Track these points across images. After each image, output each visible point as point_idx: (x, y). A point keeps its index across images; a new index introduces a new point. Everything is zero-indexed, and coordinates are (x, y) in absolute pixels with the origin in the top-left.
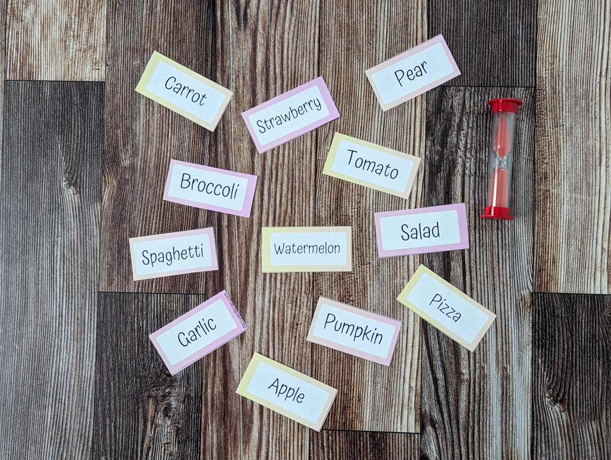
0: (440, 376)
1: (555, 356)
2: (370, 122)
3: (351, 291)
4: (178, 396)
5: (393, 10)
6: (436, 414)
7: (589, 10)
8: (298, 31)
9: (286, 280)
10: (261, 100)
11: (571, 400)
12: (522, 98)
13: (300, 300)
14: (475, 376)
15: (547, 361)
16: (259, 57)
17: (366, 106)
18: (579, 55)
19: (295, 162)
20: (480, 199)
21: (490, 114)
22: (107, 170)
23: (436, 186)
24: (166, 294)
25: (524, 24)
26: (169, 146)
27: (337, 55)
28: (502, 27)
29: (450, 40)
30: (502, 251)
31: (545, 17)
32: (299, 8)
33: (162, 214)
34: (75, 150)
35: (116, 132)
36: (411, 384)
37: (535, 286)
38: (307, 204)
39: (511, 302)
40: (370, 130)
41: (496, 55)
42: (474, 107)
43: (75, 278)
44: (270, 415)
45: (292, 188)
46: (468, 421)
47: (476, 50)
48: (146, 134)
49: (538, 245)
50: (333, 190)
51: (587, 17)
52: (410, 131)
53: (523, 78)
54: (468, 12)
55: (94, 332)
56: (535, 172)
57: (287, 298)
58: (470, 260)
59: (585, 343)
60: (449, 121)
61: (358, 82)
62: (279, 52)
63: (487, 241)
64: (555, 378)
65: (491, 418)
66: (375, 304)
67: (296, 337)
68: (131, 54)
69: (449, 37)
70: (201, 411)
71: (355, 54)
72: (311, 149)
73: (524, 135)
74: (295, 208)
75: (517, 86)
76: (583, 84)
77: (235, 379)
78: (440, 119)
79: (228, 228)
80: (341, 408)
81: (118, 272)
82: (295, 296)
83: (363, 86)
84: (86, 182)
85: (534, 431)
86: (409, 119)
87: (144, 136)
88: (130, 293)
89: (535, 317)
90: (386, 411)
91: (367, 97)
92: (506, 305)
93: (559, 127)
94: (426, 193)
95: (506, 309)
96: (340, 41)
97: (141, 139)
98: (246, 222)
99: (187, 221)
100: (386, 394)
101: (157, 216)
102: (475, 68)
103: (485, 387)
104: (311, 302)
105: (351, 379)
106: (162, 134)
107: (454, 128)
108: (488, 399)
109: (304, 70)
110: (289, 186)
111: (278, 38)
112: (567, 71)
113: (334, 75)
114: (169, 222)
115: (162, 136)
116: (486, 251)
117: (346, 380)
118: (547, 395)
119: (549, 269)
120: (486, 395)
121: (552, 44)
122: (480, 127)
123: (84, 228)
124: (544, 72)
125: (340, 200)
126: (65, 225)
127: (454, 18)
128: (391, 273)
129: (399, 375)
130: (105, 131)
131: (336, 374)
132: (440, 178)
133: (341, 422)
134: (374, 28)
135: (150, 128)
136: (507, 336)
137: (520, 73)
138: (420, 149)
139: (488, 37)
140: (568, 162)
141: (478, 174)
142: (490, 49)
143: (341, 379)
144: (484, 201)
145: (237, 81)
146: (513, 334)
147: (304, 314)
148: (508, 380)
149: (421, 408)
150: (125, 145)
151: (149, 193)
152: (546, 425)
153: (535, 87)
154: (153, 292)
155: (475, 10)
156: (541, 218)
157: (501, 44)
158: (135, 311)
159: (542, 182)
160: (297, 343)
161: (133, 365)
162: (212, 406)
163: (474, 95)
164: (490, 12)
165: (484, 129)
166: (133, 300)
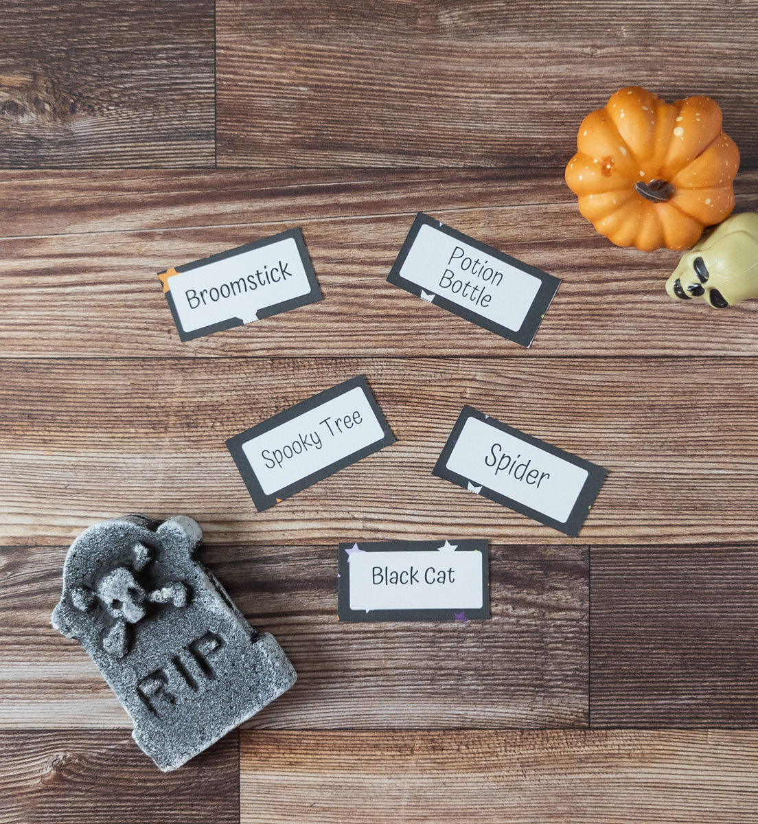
1: (135, 766)
3: (230, 423)
4: (38, 126)
5: (721, 484)
6: (27, 571)
7: (723, 815)
8: (684, 319)
10: (561, 257)
11: (63, 793)
12: (570, 707)
15: (126, 754)
18: (644, 799)
19: (453, 320)
20: (396, 640)
21: (543, 654)
24: (215, 98)
25: (697, 707)
26: (476, 95)
27: (641, 389)
28: (693, 671)
29: (670, 583)
31: (710, 742)
32: (724, 319)
33: (355, 86)
36: (76, 530)
37: (251, 733)
38: (380, 343)
41: (644, 661)
42: (554, 626)
45: (408, 317)
46: (18, 625)
47: (653, 627)
48: (496, 53)
49: (319, 738)
50: (406, 387)
51: (711, 812)
52: (510, 518)
53: (605, 708)
54: (718, 612)
56: (444, 730)
58: (289, 624)
59: (158, 815)
60: (529, 584)
61: (595, 426)
62: (645, 286)
63: (323, 653)
64: (97, 768)
65: (26, 663)
66: (210, 465)
67: (148, 329)
68: (639, 23)
69: (675, 581)
70: (14, 169)
71: (643, 419)
72: (477, 348)
73: (506, 711)
74: (372, 322)
75: (592, 698)
76: (596, 807)
77: (72, 226)
78: (532, 569)
79: (334, 204)
80: (31, 410)
81: (250, 11)
83: (588, 435)
85: (9, 734)
87: (493, 50)
88: (215, 34)
90: (29, 488)
91: (568, 443)
93: (521, 768)
96: (666, 394)
97: (488, 43)
98: (345, 235)
99: (344, 132)
100: (58, 486)
101: (351, 77)
102: (622, 627)
103: (77, 653)
104: (209, 354)
105: (79, 427)
106: (498, 82)
107: (518, 593)
108: (57, 658)
110: (411, 311)
112: (617, 781)
113: (606, 384)
114: (342, 99)
115: (495, 82)
116: (308, 652)
117: (78, 418)
118: (69, 755)
119: (279, 756)
120: (63, 655)
121: (663, 754)
122: (520, 637)
124: (615, 742)
127: (709, 588)
129: (90, 508)
131: (87, 400)
133: (7, 411)
134: (689, 453)
135: (507, 60)
137: (614, 703)
139: (675, 647)
140: (463, 785)
141: (439, 635)
142: (654, 651)
143: (79, 409)
144: (393, 646)
148: (91, 691)
149: (36, 546)
150: (477, 15)
151: (393, 62)
152: (18, 753)
153: (589, 728)
154: (217, 75)
155: (721, 624)
156: (366, 742)
157: (663, 669)
158: (182, 43)
159: (426, 742)
160: (137, 332)
161: (88, 44)
162: (25, 187)
163: (574, 627)
164: (718, 649)
165: (515, 644)
166: (202, 40)
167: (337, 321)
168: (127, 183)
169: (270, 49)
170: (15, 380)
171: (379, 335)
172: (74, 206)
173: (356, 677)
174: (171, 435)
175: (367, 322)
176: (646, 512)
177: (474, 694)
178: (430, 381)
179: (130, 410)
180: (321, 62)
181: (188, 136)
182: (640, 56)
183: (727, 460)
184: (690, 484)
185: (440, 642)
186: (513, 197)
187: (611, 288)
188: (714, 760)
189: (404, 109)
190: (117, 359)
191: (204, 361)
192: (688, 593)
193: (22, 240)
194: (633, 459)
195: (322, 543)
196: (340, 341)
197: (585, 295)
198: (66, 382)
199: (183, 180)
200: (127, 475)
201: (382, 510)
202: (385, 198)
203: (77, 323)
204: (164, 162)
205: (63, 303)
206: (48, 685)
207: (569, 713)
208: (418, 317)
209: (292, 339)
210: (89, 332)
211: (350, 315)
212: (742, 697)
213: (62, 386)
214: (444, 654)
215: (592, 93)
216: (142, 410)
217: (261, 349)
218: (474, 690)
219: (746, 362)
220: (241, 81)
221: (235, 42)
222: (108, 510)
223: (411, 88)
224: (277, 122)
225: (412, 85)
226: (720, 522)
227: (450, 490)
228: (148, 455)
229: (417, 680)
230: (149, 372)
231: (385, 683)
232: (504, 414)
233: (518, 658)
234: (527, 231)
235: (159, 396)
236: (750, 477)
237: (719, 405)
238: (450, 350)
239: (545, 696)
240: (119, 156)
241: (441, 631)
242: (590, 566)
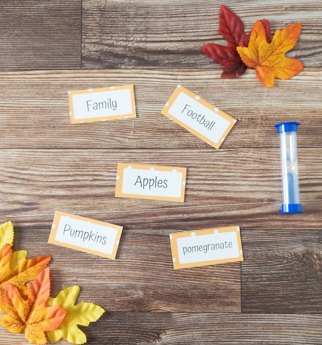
0: (294, 54)
4: (319, 248)
5: (26, 95)
8: (40, 164)
9: (227, 169)
10: (92, 191)
12: (90, 2)
13: (242, 157)
16: (60, 193)
20: (163, 29)
21: (101, 24)
22: (146, 308)
23: (154, 61)
25: (37, 3)
26: (127, 260)
27: (59, 135)
28: (38, 18)
29: (48, 54)
30: (201, 13)
34: (131, 334)
35: (117, 302)
38: (170, 154)
41: (59, 22)
42: (96, 36)
43: (231, 332)
47: (55, 36)
50: (158, 136)
52: (114, 80)
53: (75, 2)
54: (28, 42)
55: (273, 316)
57: (241, 168)
58: (208, 35)
60: (106, 53)
62: (56, 178)
63: (194, 24)
66: (243, 102)
67: (270, 160)
69: (45, 55)
71: (58, 122)
72: (128, 152)
74: (173, 163)
75: (81, 6)
77: (304, 205)
78: (105, 59)
79: (189, 214)
81: (226, 298)
82: (240, 162)
84: (156, 325)
86: (106, 82)
87: (120, 280)
88: (241, 288)
92: (240, 9)
94: (160, 68)
96: (48, 133)
97: (122, 283)
100: (309, 93)
102: (68, 36)
104: (243, 150)
105: (300, 118)
106: (118, 266)
107: (112, 49)
108: (309, 20)
109: (69, 159)
111: (46, 179)
113: (73, 137)
115: (119, 266)
116: (201, 24)
120: (306, 21)
122: (111, 31)
123: (192, 326)
125: (166, 130)
126: (190, 341)
127: (31, 52)
128: (220, 91)
129: (295, 83)
130: (116, 310)
132: (148, 58)
134: (39, 108)
135: (114, 275)
136: (263, 8)
137: (72, 4)
138: (128, 73)
139: (46, 28)
141: (145, 32)
142: (54, 26)
144: (164, 27)
145: (77, 209)
146: (260, 4)
147: (253, 154)
148: (294, 6)
149: (318, 67)
150: (127, 295)
151: (163, 275)
154: (240, 270)
155: (27, 37)
157: (51, 18)
158: (256, 284)
160: (275, 159)
161: (297, 284)
163: (88, 36)
164: (28, 27)
165: (113, 28)
166: (247, 285)
167: (188, 164)
168: (280, 223)
169: (217, 281)
171: (170, 158)
173: (180, 14)
174: (259, 115)
175: (175, 163)
176: (57, 84)
177: (130, 7)
178: (148, 138)
180: (195, 275)
181: (252, 244)
182: (57, 277)
183: (23, 105)
184: (39, 95)
185: (145, 29)
186: (112, 217)
187: (71, 178)
189: (159, 255)
191: (246, 147)
192: (40, 50)
194: (62, 106)
195: (195, 69)
196: (187, 155)
197: (82, 175)
198: (305, 137)
199: (255, 224)
200: (279, 98)
201: (169, 83)
202: (167, 216)
204: (263, 233)
205: (307, 171)
209: (208, 156)
213: (308, 136)
214: (143, 24)
215: (78, 261)
218: (130, 9)
219: (15, 146)
220: (230, 267)
221: (233, 285)
222: (287, 83)
223: (156, 264)
225: (155, 265)
226: (26, 79)
227: (140, 92)
228: (269, 106)
229: (154, 13)
230: (270, 142)
231: (168, 11)
232: (116, 124)
233: (111, 23)
234: (106, 202)
235: (265, 132)
236: (13, 98)
237: (26, 128)
238: (140, 152)
239: (100, 7)
240: (283, 235)
241: (144, 33)
242: (81, 61)
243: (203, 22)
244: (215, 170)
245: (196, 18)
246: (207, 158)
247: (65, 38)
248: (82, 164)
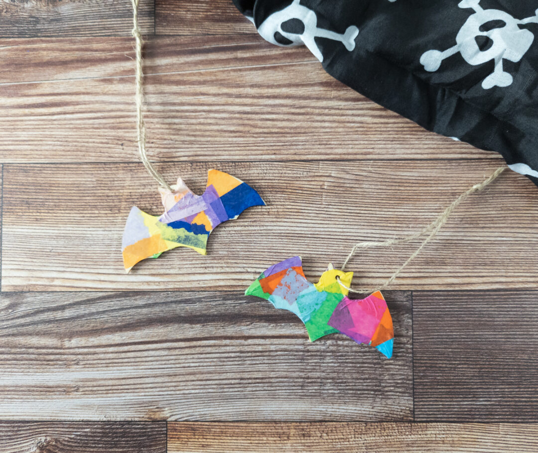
0: (68, 313)
1: (93, 447)
2: (366, 224)
4: (37, 10)
5: (504, 247)
6: (23, 309)
9: (174, 129)
12: (400, 406)
13: (151, 147)
14: (68, 355)
15: (88, 438)
17: (385, 218)
19: (315, 136)
20: (277, 357)
21: (380, 368)
25: (492, 407)
27: (446, 182)
28: (488, 381)
29: (469, 317)
30: (215, 384)
31: (501, 433)
36: (57, 280)
37: (175, 424)
38: (265, 152)
39: (155, 395)
40: (357, 223)
41: (453, 373)
44: (17, 116)
45: (284, 133)
46: (16, 347)
47: (458, 348)
49: (223, 427)
50: (283, 182)
53: (425, 407)
54: (504, 338)
56: (311, 422)
57: (153, 131)
58: (203, 346)
61: (415, 208)
63: (226, 367)
64: (68, 448)
65: (20, 374)
67: (108, 143)
69: (473, 316)
70: (20, 37)
72: (332, 154)
73: (355, 408)
74: (260, 137)
75: (415, 400)
77: (58, 75)
79: (234, 58)
80: (28, 198)
82: (154, 141)
85: (8, 423)
86: (370, 270)
89: (138, 425)
90: (26, 252)
91: (396, 219)
92: (152, 390)
95: (146, 390)
96: (463, 185)
98: (241, 79)
100: (45, 250)
102: (436, 348)
103: (56, 366)
105: (60, 210)
108: (42, 370)
109: (426, 142)
110: (286, 130)
113: (422, 178)
116: (215, 366)
117: (60, 203)
118: (49, 439)
119: (195, 440)
120: (46, 368)
121: (467, 441)
122: (364, 356)
124: (433, 432)
125: (270, 191)
127: (497, 321)
129: (67, 265)
131: (66, 192)
133: (12, 199)
134: (481, 225)
136: (115, 391)
137: (431, 403)
139: (474, 363)
141: (307, 354)
142: (459, 366)
143: (61, 198)
144: (274, 361)
146: (118, 398)
147: (134, 152)
148: (64, 393)
149: (29, 292)
152: (14, 437)
153: (414, 422)
155: (508, 346)
156: (256, 431)
157: (466, 379)
159: (298, 430)
160: (101, 145)
162: (27, 50)
163: (402, 348)
164: (505, 365)
165: (361, 361)
167: (236, 137)
168: (95, 46)
170: (18, 178)
171: (264, 146)
172: (60, 61)
173: (249, 384)
174: (123, 215)
175: (256, 137)
176: (451, 267)
177: (333, 396)
178: (299, 177)
179: (95, 198)
183: (508, 230)
184: (482, 247)
185: (308, 359)
188: (505, 445)
190: (87, 163)
192: (482, 325)
193: (25, 85)
195: (225, 290)
196: (238, 150)
199: (133, 44)
200: (92, 242)
202: (268, 53)
203: (60, 140)
204: (120, 32)
205: (52, 126)
206: (35, 389)
207: (399, 410)
208: (291, 133)
209: (205, 149)
210: (68, 146)
211: (244, 132)
212: (523, 400)
213: (49, 182)
214: (311, 367)
216: (103, 198)
217: (184, 156)
218: (332, 393)
222: (79, 266)
224: (196, 5)
226: (504, 274)
228: (107, 229)
229: (292, 386)
230: (108, 172)
231: (269, 388)
232: (351, 200)
233: (363, 370)
235: (115, 188)
237: (501, 193)
238: (313, 156)
239: (382, 398)
240: (90, 28)
241: (308, 351)
242: (412, 305)
243: (212, 369)
244: (194, 127)
245: (223, 376)
246: (206, 146)
247: (440, 345)
248: (406, 134)
